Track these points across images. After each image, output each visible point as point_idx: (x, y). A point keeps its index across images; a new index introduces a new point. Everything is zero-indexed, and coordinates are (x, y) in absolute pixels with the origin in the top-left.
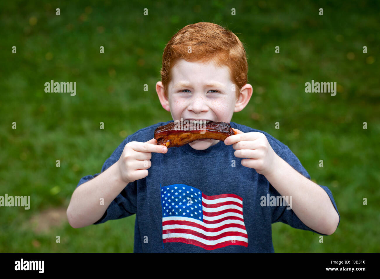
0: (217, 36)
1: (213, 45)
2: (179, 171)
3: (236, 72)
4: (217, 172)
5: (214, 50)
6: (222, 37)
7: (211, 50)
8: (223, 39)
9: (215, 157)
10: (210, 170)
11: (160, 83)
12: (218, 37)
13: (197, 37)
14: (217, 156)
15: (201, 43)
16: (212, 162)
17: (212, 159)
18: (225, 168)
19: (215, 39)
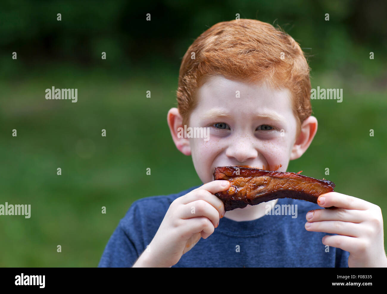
0: (273, 41)
1: (268, 55)
2: (206, 260)
3: (299, 98)
4: (267, 259)
5: (270, 63)
6: (278, 43)
7: (266, 62)
8: (281, 46)
9: (261, 236)
10: (254, 256)
11: (175, 111)
12: (274, 43)
13: (242, 41)
14: (264, 234)
15: (251, 51)
16: (258, 243)
17: (256, 240)
18: (279, 252)
19: (270, 45)
